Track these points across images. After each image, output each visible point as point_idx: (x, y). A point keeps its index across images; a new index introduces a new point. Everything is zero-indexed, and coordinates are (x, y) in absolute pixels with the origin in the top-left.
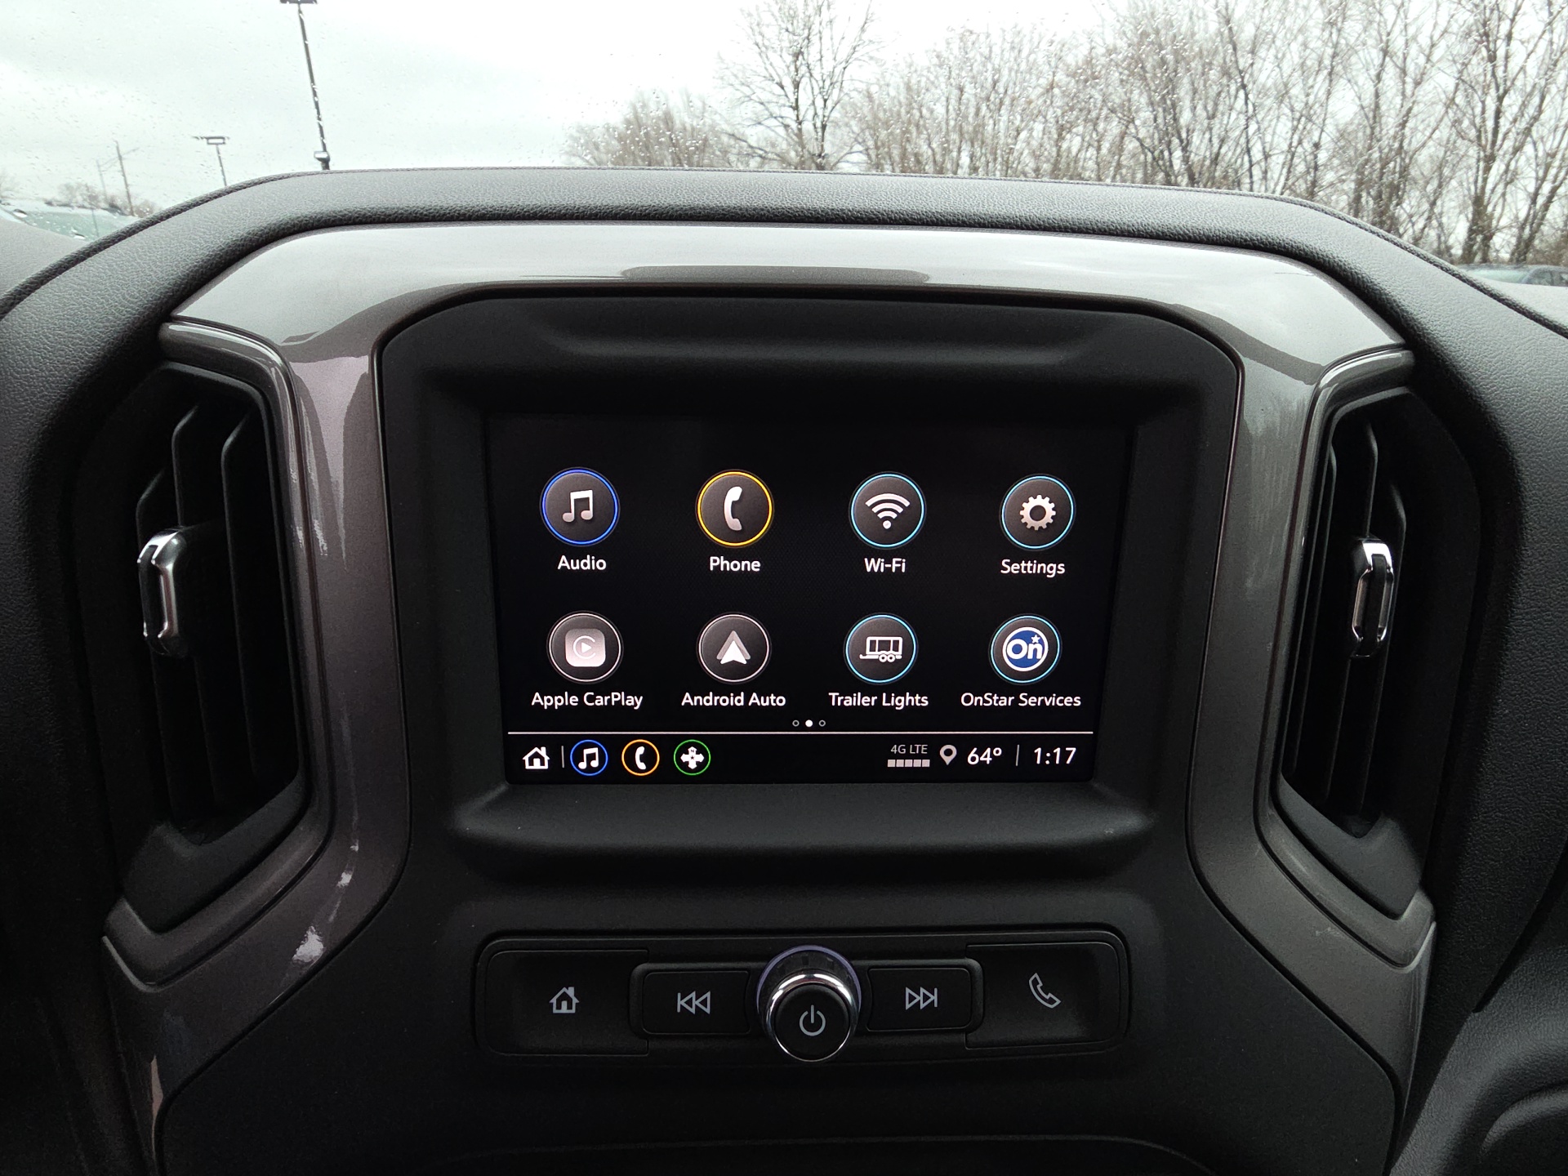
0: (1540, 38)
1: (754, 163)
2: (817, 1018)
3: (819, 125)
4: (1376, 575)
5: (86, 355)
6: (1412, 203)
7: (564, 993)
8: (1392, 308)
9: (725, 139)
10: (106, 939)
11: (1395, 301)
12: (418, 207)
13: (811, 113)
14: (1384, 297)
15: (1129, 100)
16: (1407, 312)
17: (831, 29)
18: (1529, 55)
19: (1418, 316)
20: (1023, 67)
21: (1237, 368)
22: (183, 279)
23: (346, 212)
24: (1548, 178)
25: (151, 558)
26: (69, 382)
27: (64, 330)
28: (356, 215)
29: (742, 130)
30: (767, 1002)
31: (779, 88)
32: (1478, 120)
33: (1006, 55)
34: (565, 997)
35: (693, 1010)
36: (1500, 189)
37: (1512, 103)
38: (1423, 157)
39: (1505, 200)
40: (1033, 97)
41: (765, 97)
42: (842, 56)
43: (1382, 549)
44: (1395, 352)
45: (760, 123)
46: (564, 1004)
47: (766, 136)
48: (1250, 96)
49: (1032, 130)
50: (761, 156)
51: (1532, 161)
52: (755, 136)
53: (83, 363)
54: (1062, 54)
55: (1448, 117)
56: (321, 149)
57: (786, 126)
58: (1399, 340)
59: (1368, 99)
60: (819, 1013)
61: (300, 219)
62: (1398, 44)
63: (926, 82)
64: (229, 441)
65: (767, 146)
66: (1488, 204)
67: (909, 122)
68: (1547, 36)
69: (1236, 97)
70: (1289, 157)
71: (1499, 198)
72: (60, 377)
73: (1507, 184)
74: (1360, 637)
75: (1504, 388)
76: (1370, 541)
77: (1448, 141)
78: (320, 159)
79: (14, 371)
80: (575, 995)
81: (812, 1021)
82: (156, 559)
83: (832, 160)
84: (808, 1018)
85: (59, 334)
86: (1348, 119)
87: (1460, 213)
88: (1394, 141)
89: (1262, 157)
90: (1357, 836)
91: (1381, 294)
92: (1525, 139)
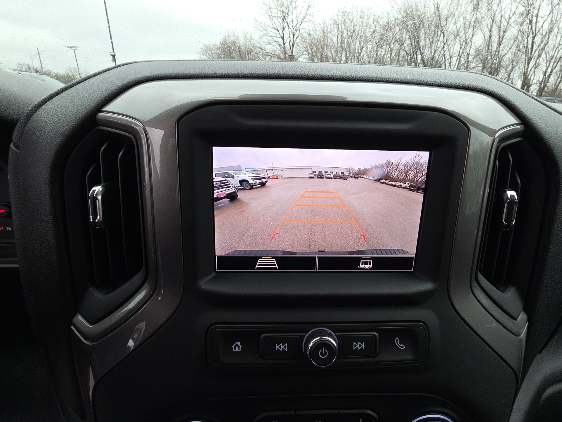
0: (548, 16)
1: (268, 58)
2: (325, 352)
3: (291, 44)
4: (512, 201)
5: (71, 124)
6: (502, 75)
7: (237, 344)
8: (518, 110)
9: (258, 49)
10: (72, 327)
11: (519, 108)
12: (187, 73)
13: (289, 40)
14: (515, 107)
15: (402, 36)
16: (523, 112)
17: (296, 10)
18: (544, 23)
19: (526, 114)
20: (365, 24)
21: (468, 130)
22: (106, 98)
23: (162, 75)
24: (550, 66)
25: (94, 194)
26: (65, 133)
27: (62, 115)
28: (166, 76)
29: (263, 46)
30: (307, 347)
31: (277, 31)
32: (525, 45)
33: (358, 20)
34: (237, 345)
35: (281, 350)
36: (533, 70)
37: (538, 40)
38: (506, 59)
39: (535, 74)
40: (368, 35)
41: (271, 34)
42: (300, 19)
43: (514, 193)
44: (518, 126)
45: (270, 44)
46: (237, 348)
47: (272, 48)
48: (445, 36)
49: (367, 48)
50: (270, 56)
51: (545, 60)
52: (269, 48)
53: (70, 126)
54: (378, 20)
55: (515, 44)
56: (112, 51)
57: (280, 45)
58: (520, 122)
59: (487, 37)
60: (326, 350)
61: (146, 77)
62: (498, 18)
63: (330, 30)
64: (121, 154)
65: (273, 52)
66: (529, 75)
67: (324, 44)
68: (551, 16)
69: (440, 36)
70: (459, 58)
71: (533, 73)
72: (62, 131)
73: (535, 68)
74: (506, 223)
75: (555, 138)
76: (509, 190)
77: (515, 53)
78: (112, 55)
79: (44, 129)
80: (241, 345)
81: (323, 353)
82: (96, 195)
83: (296, 57)
84: (322, 352)
85: (60, 116)
86: (480, 45)
87: (519, 78)
88: (496, 52)
89: (449, 58)
90: (503, 292)
91: (514, 106)
92: (542, 52)
